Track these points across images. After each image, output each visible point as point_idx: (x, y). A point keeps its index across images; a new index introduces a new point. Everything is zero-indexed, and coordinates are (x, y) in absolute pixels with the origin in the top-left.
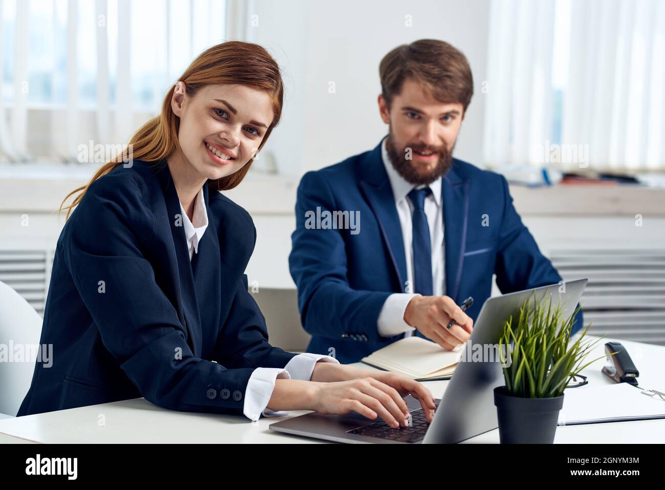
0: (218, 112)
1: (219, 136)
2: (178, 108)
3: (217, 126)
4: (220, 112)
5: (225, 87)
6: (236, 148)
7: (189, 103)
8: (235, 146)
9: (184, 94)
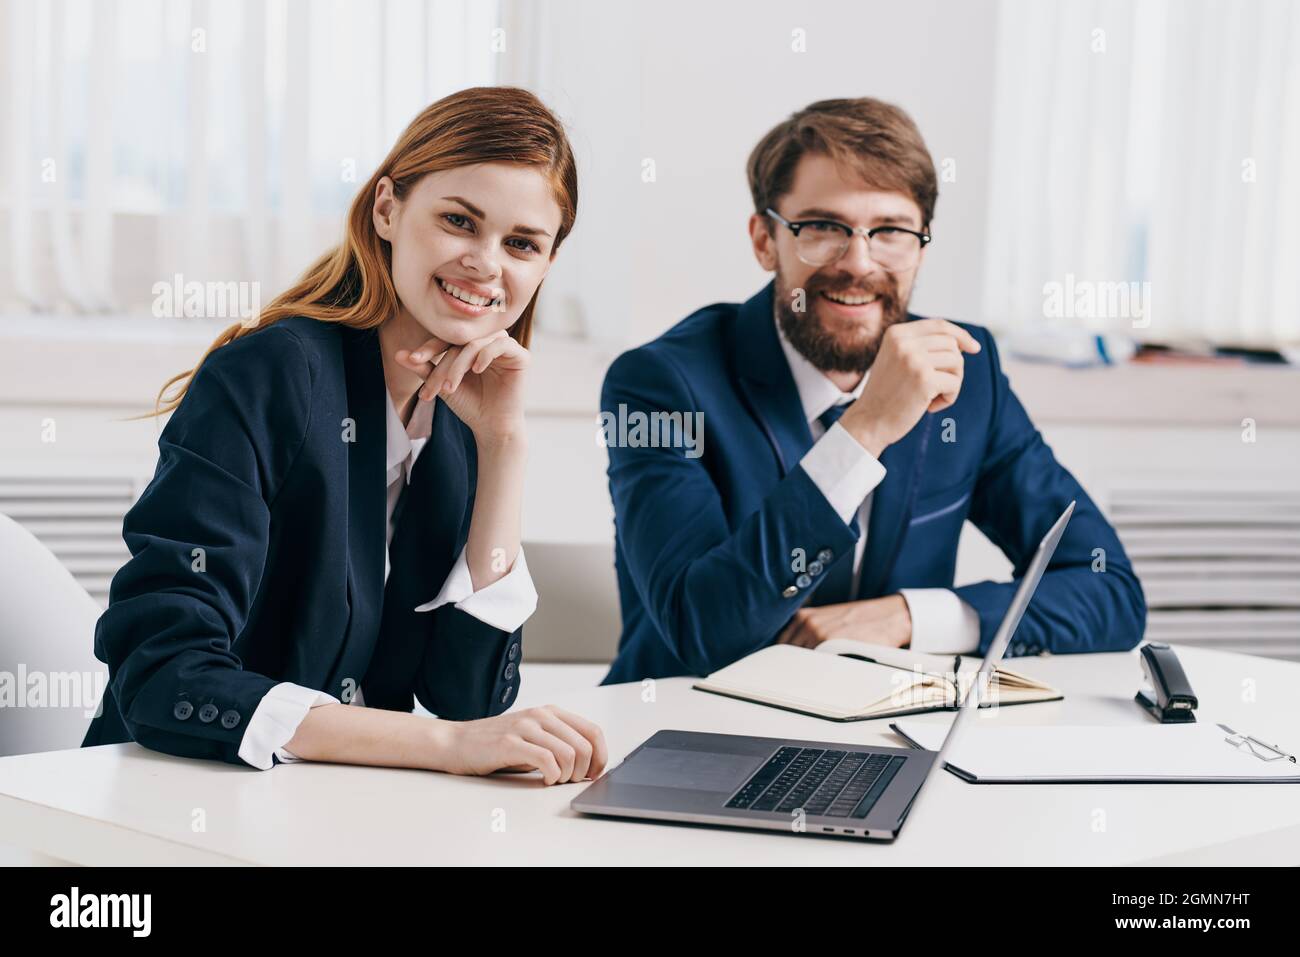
0: (453, 220)
1: (461, 264)
2: (385, 226)
3: (454, 246)
4: (458, 220)
5: (458, 172)
6: (498, 281)
7: (402, 211)
8: (492, 277)
9: (392, 198)
